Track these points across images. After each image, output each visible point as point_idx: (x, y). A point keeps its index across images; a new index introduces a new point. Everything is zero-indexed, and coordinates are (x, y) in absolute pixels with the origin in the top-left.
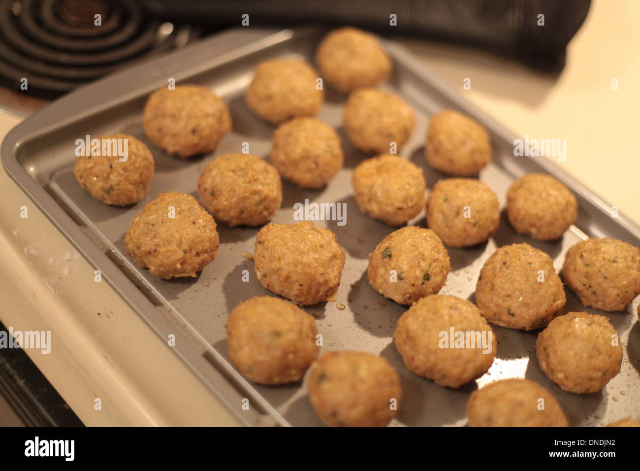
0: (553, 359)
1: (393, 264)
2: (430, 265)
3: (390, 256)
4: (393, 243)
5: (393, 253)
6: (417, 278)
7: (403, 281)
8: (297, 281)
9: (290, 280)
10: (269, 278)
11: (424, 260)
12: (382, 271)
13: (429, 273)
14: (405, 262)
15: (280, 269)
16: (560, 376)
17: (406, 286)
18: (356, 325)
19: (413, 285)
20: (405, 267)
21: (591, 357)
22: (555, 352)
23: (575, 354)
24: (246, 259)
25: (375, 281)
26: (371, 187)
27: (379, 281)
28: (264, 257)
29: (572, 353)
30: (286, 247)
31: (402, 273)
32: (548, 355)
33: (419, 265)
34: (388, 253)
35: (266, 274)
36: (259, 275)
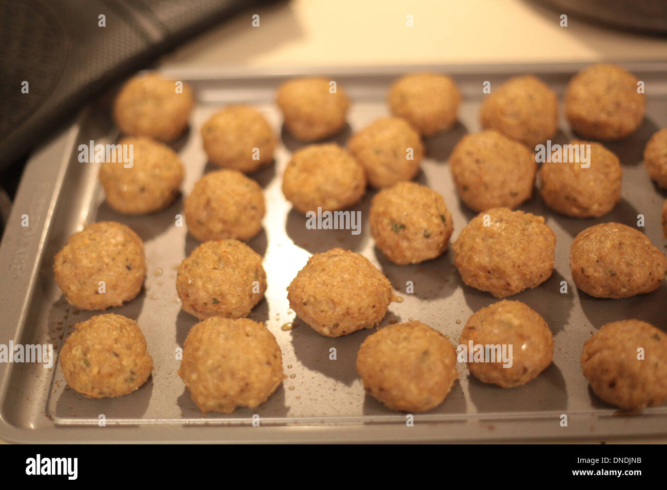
0: (582, 200)
1: (412, 229)
2: (437, 208)
3: (403, 227)
4: (394, 215)
5: (404, 222)
6: (439, 225)
7: (431, 236)
8: (369, 306)
9: (362, 311)
10: (341, 325)
11: (430, 207)
12: (405, 244)
13: (442, 214)
14: (421, 221)
15: (348, 308)
16: (595, 207)
17: (436, 238)
18: (426, 302)
19: (441, 233)
20: (424, 225)
21: (607, 175)
22: (580, 193)
23: (595, 181)
24: (290, 331)
25: (405, 257)
26: (318, 189)
27: (408, 254)
28: (322, 311)
29: (592, 183)
30: (335, 287)
31: (425, 231)
32: (575, 200)
33: (432, 215)
34: (398, 226)
35: (336, 324)
36: (326, 331)
